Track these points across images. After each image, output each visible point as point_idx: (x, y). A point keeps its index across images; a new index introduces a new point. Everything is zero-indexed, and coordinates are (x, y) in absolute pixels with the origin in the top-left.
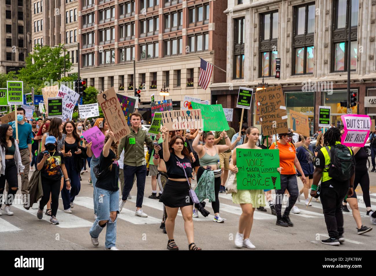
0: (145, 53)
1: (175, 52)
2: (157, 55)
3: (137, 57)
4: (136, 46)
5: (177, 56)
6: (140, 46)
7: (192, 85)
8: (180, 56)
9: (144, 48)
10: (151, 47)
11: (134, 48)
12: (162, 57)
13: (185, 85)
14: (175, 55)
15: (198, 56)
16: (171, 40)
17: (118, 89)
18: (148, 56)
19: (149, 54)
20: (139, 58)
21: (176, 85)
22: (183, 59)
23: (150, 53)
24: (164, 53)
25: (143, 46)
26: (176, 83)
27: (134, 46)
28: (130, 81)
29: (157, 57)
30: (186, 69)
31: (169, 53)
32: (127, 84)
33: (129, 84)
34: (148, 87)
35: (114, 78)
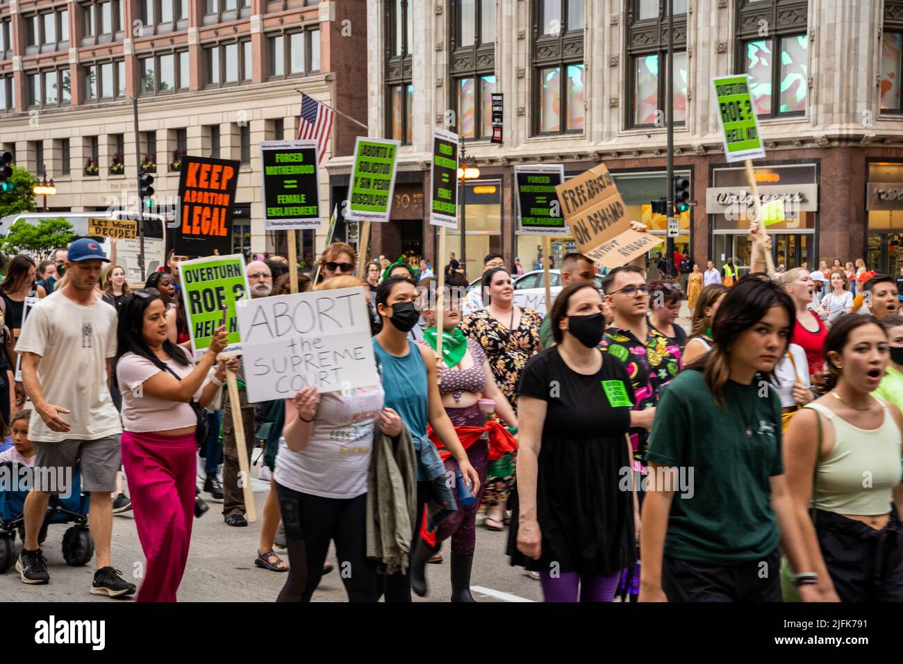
0: (153, 75)
1: (232, 75)
2: (185, 83)
3: (132, 88)
4: (129, 60)
5: (239, 87)
6: (139, 60)
8: (247, 87)
9: (150, 64)
10: (168, 62)
11: (122, 66)
12: (199, 90)
14: (233, 84)
15: (294, 86)
16: (223, 45)
17: (81, 172)
18: (161, 86)
19: (162, 81)
20: (138, 90)
22: (254, 96)
23: (168, 77)
24: (205, 78)
25: (147, 60)
26: (238, 156)
27: (122, 58)
28: (115, 151)
29: (187, 90)
30: (263, 121)
31: (216, 78)
32: (106, 158)
33: (111, 158)
34: (165, 168)
35: (71, 144)
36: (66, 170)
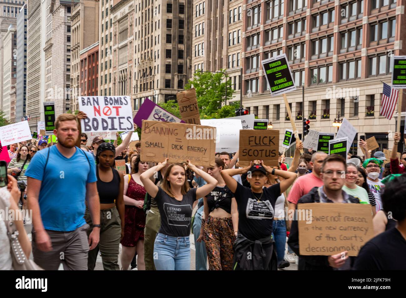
0: (317, 77)
1: (352, 75)
2: (330, 79)
3: (307, 82)
4: (307, 70)
5: (354, 81)
6: (311, 70)
7: (373, 115)
8: (358, 80)
9: (315, 71)
10: (323, 70)
11: (304, 72)
12: (336, 82)
13: (364, 114)
14: (352, 79)
15: (380, 80)
16: (348, 62)
17: (284, 119)
18: (320, 81)
19: (321, 78)
20: (310, 83)
21: (353, 115)
22: (360, 85)
23: (323, 77)
24: (339, 77)
25: (314, 70)
26: (353, 112)
27: (304, 69)
28: (298, 109)
29: (331, 82)
31: (344, 77)
32: (295, 113)
33: (297, 113)
34: (320, 117)
35: (281, 107)
36: (278, 118)
